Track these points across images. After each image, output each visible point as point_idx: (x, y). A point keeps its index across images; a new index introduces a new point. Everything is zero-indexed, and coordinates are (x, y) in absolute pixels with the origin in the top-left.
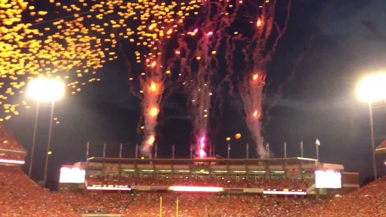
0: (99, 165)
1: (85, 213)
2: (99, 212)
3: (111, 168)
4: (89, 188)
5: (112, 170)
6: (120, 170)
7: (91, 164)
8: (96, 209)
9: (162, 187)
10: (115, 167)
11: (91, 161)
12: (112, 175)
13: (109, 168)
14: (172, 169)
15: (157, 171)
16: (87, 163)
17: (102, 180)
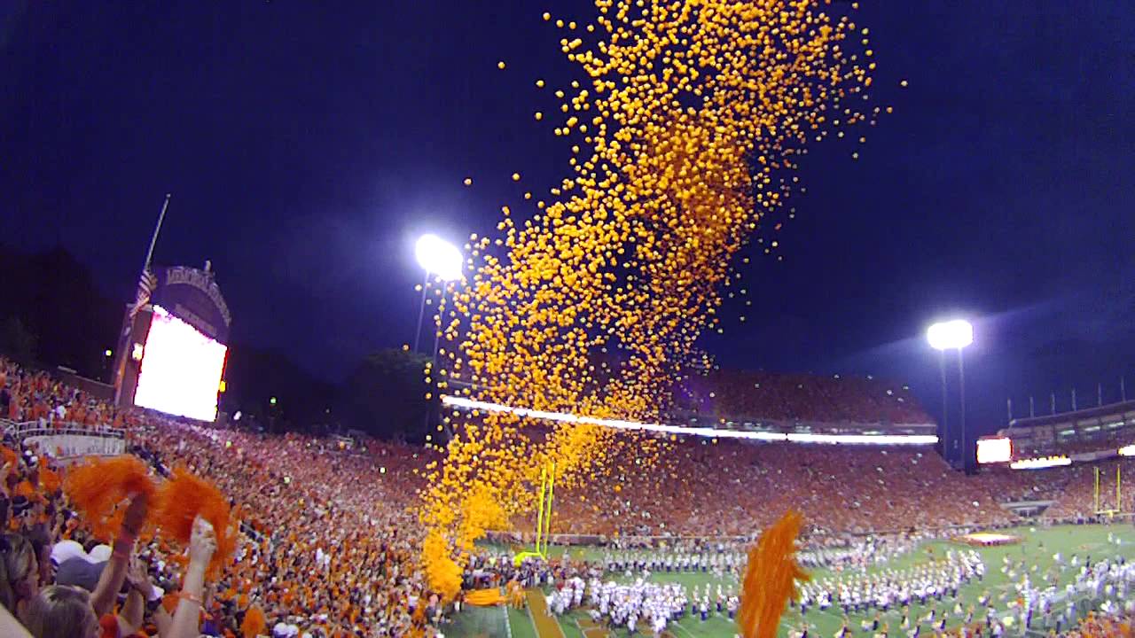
0: (1028, 430)
1: (1007, 502)
2: (1026, 499)
3: (1043, 432)
4: (1014, 466)
5: (1044, 434)
6: (1055, 434)
7: (1017, 431)
8: (1021, 495)
9: (1111, 452)
10: (1048, 429)
11: (1014, 426)
12: (1044, 443)
13: (1040, 433)
14: (1124, 420)
15: (1105, 427)
16: (1010, 429)
17: (1030, 454)
